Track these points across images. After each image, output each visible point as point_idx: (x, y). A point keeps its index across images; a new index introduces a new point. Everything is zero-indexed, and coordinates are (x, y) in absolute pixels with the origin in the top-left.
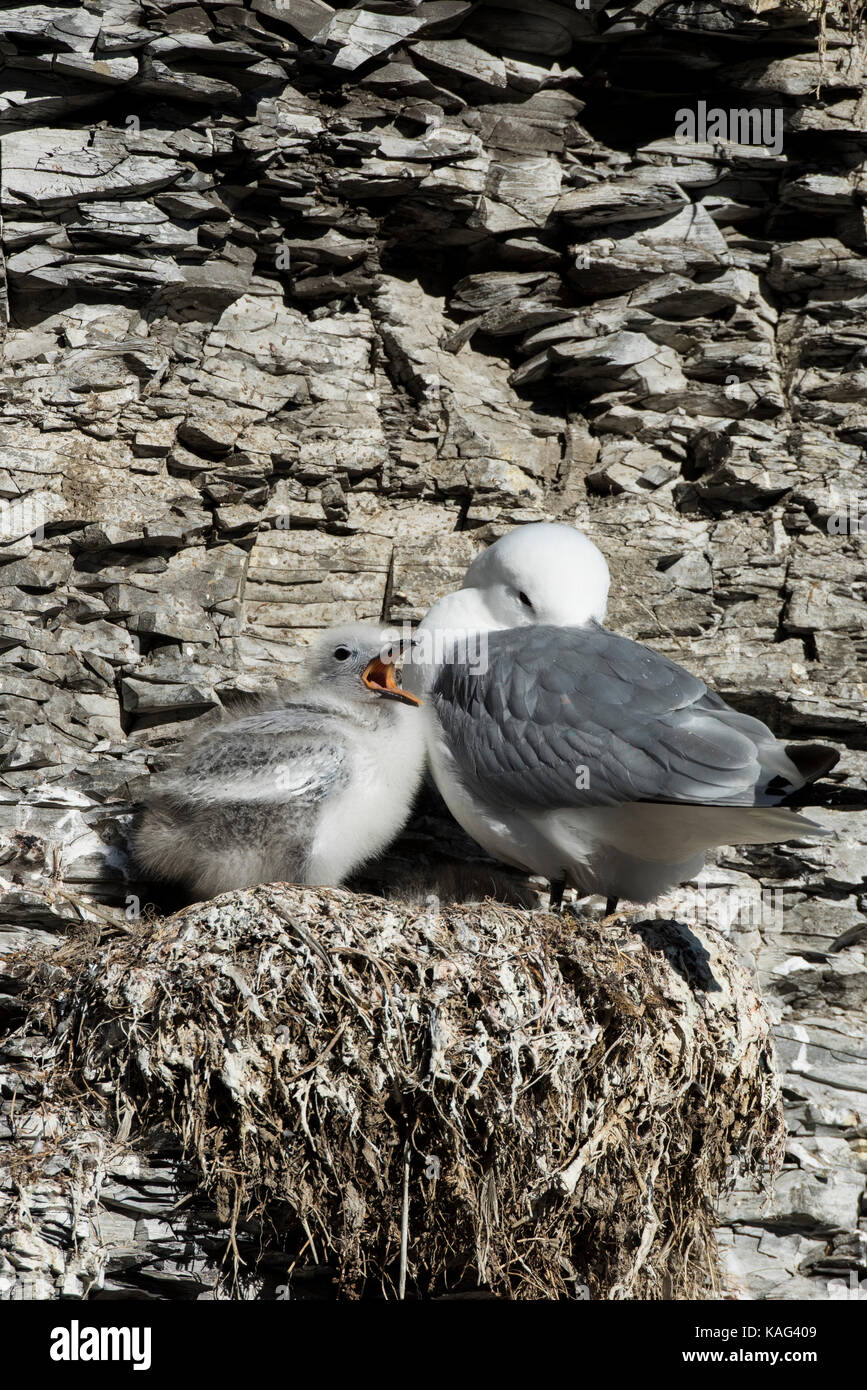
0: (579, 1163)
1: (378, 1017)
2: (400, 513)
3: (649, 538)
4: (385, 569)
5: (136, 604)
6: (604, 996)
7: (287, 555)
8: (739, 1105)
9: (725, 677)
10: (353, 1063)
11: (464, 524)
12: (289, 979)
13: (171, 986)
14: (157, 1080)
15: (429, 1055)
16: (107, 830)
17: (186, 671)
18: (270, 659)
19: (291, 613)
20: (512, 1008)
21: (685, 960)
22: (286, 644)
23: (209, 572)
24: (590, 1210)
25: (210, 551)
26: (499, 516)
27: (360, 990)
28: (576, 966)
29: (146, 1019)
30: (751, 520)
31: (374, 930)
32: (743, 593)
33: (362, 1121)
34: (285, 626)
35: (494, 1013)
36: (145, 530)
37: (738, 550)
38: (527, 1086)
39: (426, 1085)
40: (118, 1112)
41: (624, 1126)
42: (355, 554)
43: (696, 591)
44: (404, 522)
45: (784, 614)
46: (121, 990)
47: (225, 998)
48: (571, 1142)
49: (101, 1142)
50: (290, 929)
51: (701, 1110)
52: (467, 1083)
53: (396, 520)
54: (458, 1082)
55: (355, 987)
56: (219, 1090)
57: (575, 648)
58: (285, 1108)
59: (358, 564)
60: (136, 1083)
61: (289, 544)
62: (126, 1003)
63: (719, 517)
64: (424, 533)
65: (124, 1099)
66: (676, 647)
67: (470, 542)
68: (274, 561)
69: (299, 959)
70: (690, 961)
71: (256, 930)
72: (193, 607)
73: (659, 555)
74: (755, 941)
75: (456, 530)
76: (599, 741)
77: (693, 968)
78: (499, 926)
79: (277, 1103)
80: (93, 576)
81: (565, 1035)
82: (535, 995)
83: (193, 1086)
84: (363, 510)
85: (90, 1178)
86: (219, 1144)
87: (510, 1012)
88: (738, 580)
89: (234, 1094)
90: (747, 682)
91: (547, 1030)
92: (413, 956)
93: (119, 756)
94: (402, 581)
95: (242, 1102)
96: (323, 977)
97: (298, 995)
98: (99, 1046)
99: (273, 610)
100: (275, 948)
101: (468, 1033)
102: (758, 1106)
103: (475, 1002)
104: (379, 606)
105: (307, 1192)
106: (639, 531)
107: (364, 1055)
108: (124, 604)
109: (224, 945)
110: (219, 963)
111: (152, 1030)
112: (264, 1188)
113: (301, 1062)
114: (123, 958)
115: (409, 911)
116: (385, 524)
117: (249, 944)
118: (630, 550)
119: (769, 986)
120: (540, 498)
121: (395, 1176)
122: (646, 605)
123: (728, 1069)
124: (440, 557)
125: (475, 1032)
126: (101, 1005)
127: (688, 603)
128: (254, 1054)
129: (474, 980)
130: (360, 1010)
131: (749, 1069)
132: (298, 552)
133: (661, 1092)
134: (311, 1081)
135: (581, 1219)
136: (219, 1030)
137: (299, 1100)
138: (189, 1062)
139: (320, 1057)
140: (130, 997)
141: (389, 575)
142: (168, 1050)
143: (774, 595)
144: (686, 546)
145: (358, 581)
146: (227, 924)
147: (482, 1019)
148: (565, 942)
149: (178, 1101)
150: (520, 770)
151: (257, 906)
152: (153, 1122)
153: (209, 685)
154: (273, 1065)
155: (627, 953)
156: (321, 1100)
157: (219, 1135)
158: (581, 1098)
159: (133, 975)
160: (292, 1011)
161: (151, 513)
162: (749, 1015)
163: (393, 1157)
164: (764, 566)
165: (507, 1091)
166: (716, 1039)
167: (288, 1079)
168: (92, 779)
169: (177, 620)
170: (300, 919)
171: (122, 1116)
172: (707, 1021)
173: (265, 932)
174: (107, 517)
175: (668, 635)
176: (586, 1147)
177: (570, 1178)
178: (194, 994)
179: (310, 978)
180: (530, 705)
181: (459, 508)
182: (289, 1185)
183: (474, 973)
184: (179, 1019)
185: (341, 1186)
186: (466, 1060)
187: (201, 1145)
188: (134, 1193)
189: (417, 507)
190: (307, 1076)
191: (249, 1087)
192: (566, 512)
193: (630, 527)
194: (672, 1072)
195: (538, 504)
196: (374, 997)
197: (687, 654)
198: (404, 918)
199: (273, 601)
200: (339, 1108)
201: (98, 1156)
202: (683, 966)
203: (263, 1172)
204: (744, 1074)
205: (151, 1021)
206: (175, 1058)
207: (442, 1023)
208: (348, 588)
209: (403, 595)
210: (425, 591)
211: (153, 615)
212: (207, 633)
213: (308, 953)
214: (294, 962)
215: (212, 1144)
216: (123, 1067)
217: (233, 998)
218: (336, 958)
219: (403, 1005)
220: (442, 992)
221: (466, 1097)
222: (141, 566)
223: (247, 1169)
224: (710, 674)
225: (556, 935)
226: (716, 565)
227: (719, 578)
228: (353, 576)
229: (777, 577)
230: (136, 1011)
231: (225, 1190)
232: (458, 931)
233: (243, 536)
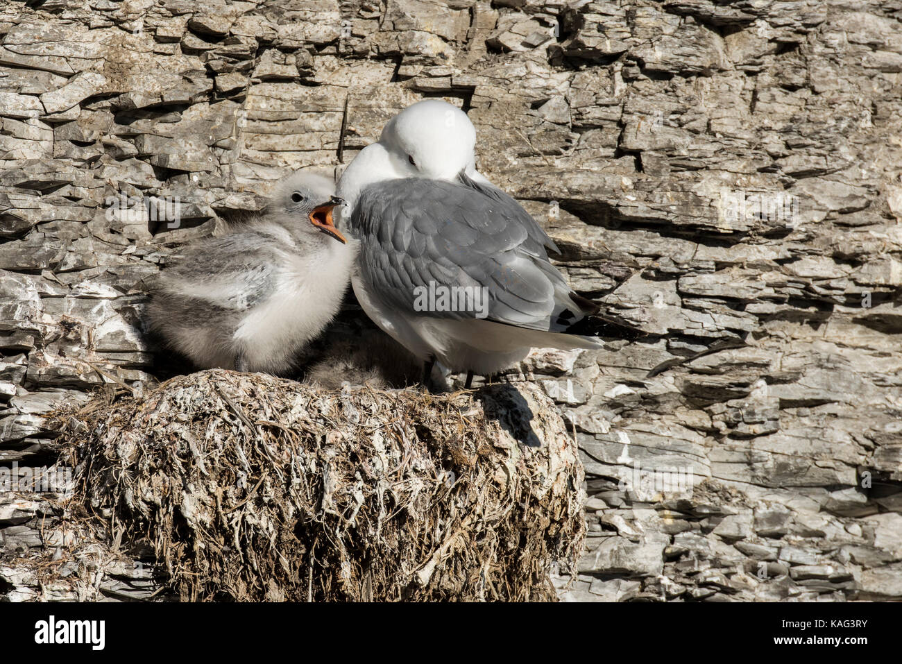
0: (432, 563)
1: (287, 470)
2: (353, 70)
3: (525, 88)
4: (342, 109)
5: (157, 148)
6: (446, 451)
7: (272, 101)
8: (553, 513)
9: (575, 187)
10: (270, 501)
11: (397, 78)
12: (227, 442)
13: (147, 447)
14: (138, 512)
15: (322, 497)
16: (128, 314)
17: (192, 194)
18: (257, 178)
19: (275, 141)
20: (381, 462)
21: (512, 417)
22: (270, 166)
23: (211, 121)
24: (445, 591)
25: (212, 106)
26: (421, 72)
27: (275, 450)
28: (427, 430)
29: (131, 468)
30: (600, 71)
31: (287, 408)
32: (592, 124)
33: (279, 538)
34: (271, 151)
35: (367, 467)
36: (162, 97)
37: (589, 94)
38: (390, 516)
39: (319, 518)
40: (113, 531)
41: (467, 535)
42: (321, 99)
43: (559, 124)
44: (356, 75)
45: (620, 139)
46: (116, 446)
47: (183, 456)
48: (429, 547)
49: (100, 552)
50: (229, 408)
51: (525, 519)
52: (348, 516)
53: (350, 75)
54: (341, 516)
55: (272, 449)
56: (179, 518)
57: (440, 200)
58: (225, 530)
59: (322, 106)
60: (125, 512)
61: (274, 94)
62: (118, 457)
63: (577, 70)
64: (370, 84)
65: (117, 521)
66: (544, 163)
67: (401, 90)
68: (263, 105)
69: (234, 429)
70: (516, 417)
71: (207, 408)
72: (199, 146)
73: (532, 100)
74: (594, 372)
75: (392, 81)
76: (450, 274)
77: (518, 423)
78: (374, 404)
79: (218, 527)
80: (127, 128)
81: (419, 481)
82: (397, 454)
83: (161, 516)
84: (327, 68)
85: (93, 578)
86: (181, 554)
87: (378, 466)
88: (588, 116)
89: (189, 522)
90: (590, 192)
91: (405, 477)
92: (313, 426)
93: (141, 257)
94: (353, 119)
95: (195, 527)
96: (251, 442)
97: (233, 454)
98: (102, 484)
99: (263, 140)
100: (219, 421)
101: (351, 480)
102: (566, 515)
103: (355, 459)
104: (338, 135)
105: (243, 586)
106: (518, 83)
107: (279, 495)
108: (147, 148)
109: (184, 417)
110: (181, 431)
111: (134, 476)
112: (212, 584)
113: (237, 498)
114: (120, 421)
115: (312, 393)
116: (341, 78)
117: (201, 417)
118: (512, 96)
119: (602, 405)
120: (452, 57)
121: (303, 574)
122: (522, 135)
123: (540, 494)
124: (380, 102)
125: (354, 480)
126: (102, 456)
127: (552, 133)
128: (203, 494)
129: (355, 443)
130: (275, 464)
131: (559, 489)
132: (280, 99)
133: (495, 511)
134: (243, 513)
135: (439, 596)
136: (179, 477)
137: (234, 525)
138: (158, 500)
139: (249, 496)
140: (120, 453)
141: (345, 113)
142: (144, 491)
143: (614, 125)
144: (553, 91)
145: (323, 118)
146: (188, 402)
147: (360, 470)
148: (420, 415)
149: (152, 526)
150: (399, 288)
151: (208, 388)
152: (137, 537)
153: (207, 204)
154: (216, 502)
155: (468, 418)
156: (249, 526)
157: (181, 548)
158: (435, 517)
159: (123, 436)
160: (229, 465)
161: (168, 83)
162: (558, 454)
163: (303, 560)
164: (607, 106)
165: (376, 521)
166: (532, 473)
167: (228, 511)
168: (118, 278)
169: (186, 157)
170: (236, 401)
171: (116, 533)
172: (526, 461)
173: (212, 409)
174: (135, 88)
175: (539, 155)
176: (438, 552)
177: (425, 576)
178: (162, 453)
179: (242, 442)
180: (406, 241)
181: (395, 65)
182: (229, 581)
183: (354, 437)
184: (152, 470)
185: (264, 583)
186: (347, 500)
187: (168, 556)
188: (125, 586)
189: (366, 64)
190: (241, 508)
191: (199, 517)
192: (470, 67)
193: (512, 80)
194: (502, 496)
195: (450, 62)
196: (285, 456)
197: (551, 169)
198: (309, 398)
199: (263, 133)
200: (261, 532)
201: (98, 563)
202: (511, 422)
203: (211, 574)
204: (556, 493)
205: (134, 470)
206: (149, 496)
207: (332, 474)
208: (315, 123)
209: (353, 129)
210: (369, 126)
211: (167, 156)
212: (210, 163)
213: (240, 425)
214: (231, 431)
215: (176, 554)
216: (117, 499)
217: (188, 456)
218: (259, 428)
219: (304, 461)
220: (331, 453)
221: (346, 526)
222: (162, 118)
223: (201, 571)
224: (565, 185)
225: (413, 410)
226: (573, 105)
227: (575, 114)
228: (319, 115)
229: (616, 113)
230: (123, 463)
231: (186, 585)
232: (344, 409)
233: (236, 95)
